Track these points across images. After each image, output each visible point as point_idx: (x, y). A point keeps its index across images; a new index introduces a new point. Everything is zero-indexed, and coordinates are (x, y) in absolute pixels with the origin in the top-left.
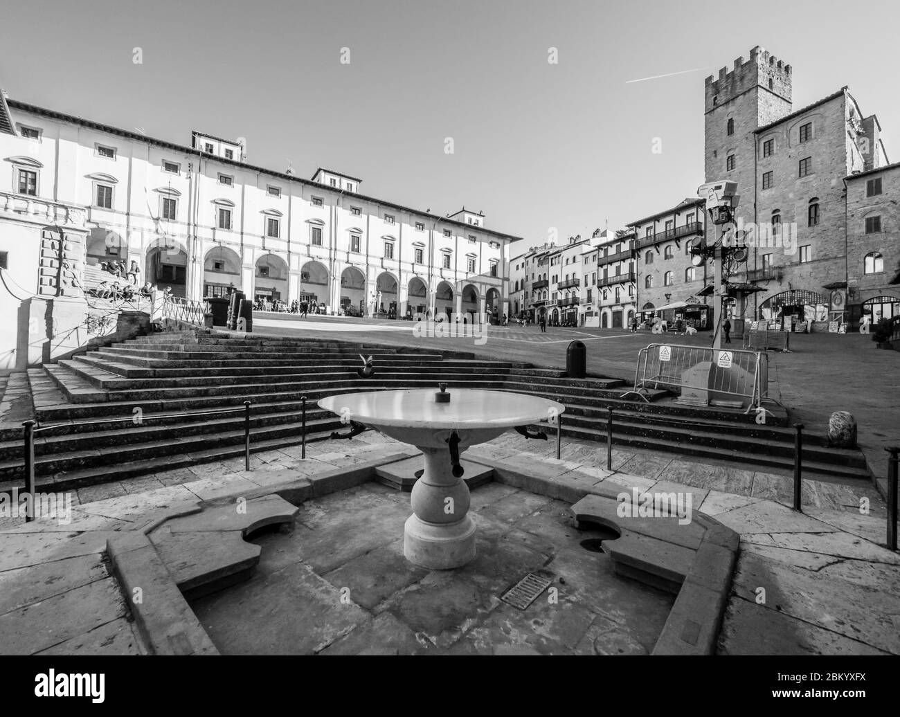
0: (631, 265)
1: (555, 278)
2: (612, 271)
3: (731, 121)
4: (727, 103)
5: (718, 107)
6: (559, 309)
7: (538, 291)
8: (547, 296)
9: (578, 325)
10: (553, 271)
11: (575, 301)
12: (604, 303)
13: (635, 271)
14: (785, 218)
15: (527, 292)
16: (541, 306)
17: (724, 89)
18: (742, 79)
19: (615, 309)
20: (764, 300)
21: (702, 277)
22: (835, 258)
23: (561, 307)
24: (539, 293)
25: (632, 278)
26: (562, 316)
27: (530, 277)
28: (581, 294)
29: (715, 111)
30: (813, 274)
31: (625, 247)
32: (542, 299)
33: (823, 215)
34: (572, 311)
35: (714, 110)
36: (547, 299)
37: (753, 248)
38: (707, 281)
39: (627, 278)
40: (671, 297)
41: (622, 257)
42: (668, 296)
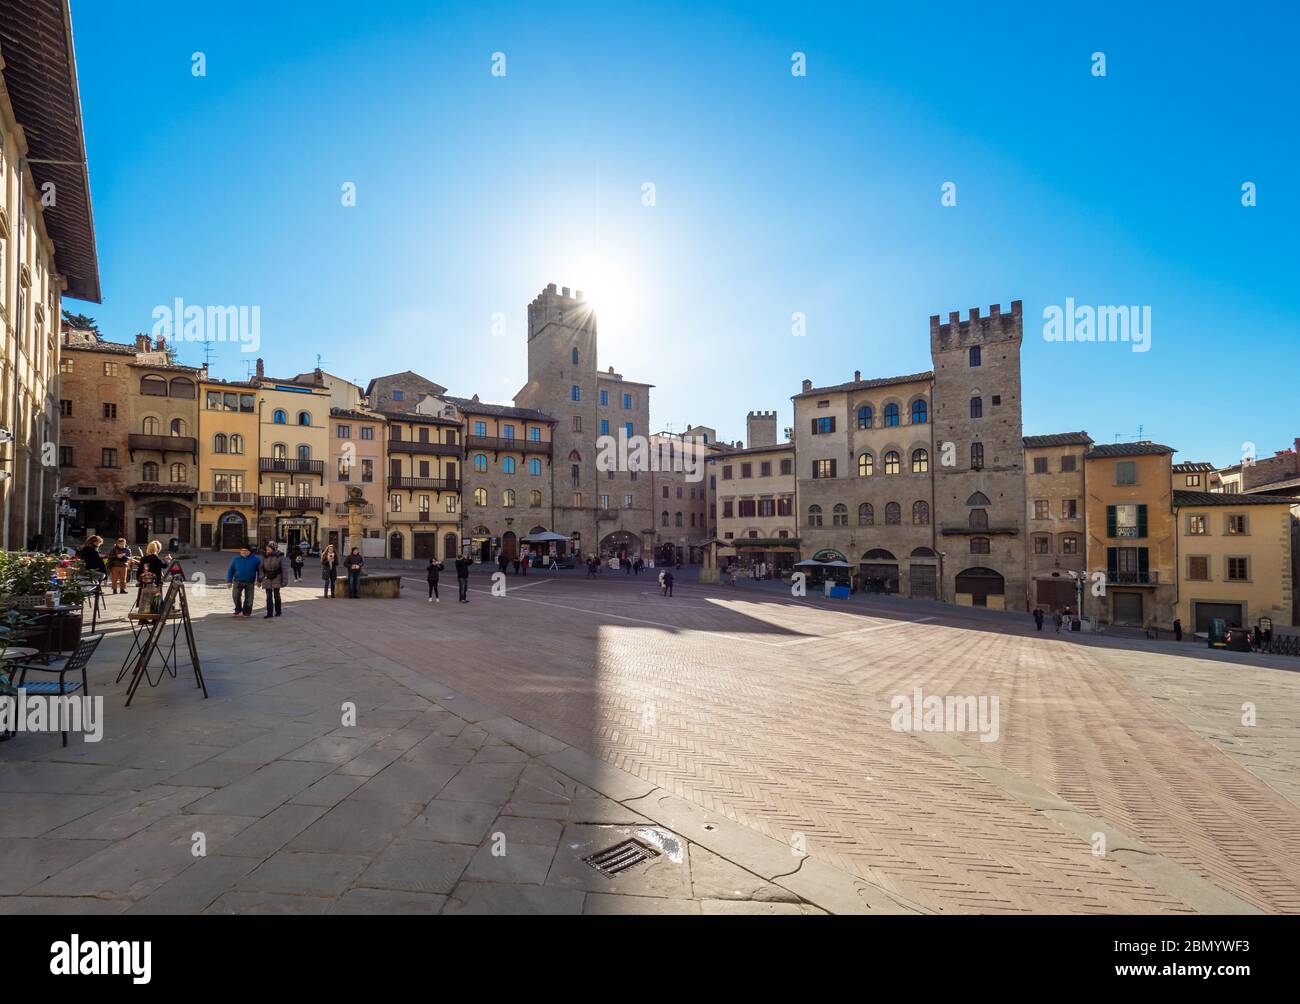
0: (451, 467)
1: (229, 443)
2: (409, 468)
6: (250, 516)
8: (190, 477)
10: (214, 423)
11: (311, 505)
12: (394, 517)
13: (457, 477)
16: (159, 499)
19: (420, 529)
20: (603, 537)
21: (550, 505)
23: (257, 510)
24: (150, 466)
25: (451, 486)
26: (264, 530)
28: (328, 491)
31: (435, 437)
32: (167, 480)
34: (301, 523)
36: (189, 483)
37: (595, 487)
38: (555, 511)
39: (444, 485)
40: (513, 522)
41: (438, 452)
42: (510, 521)
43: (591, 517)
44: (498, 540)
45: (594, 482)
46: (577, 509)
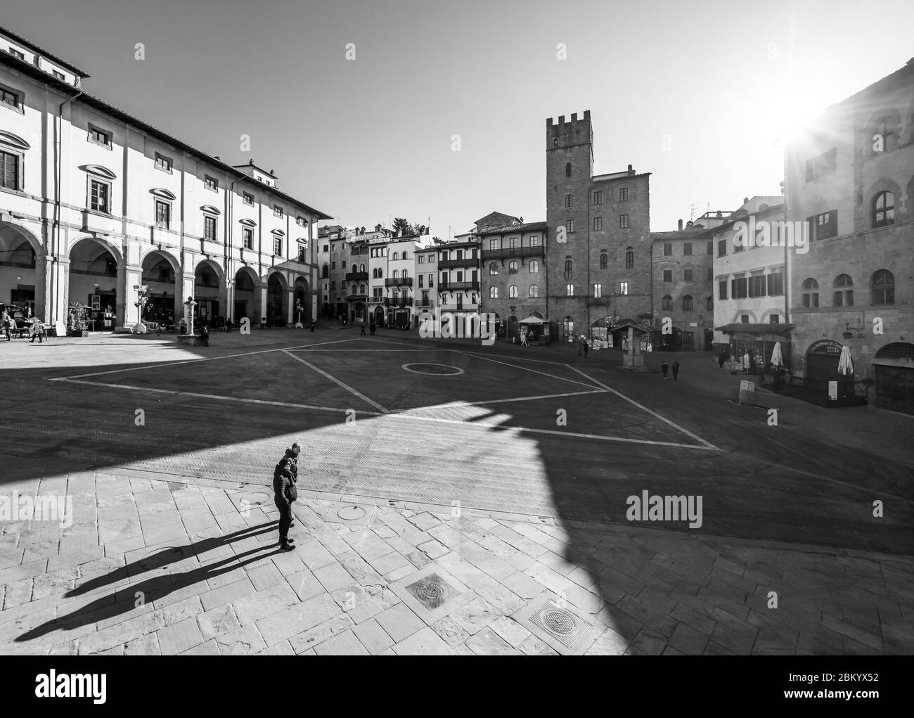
0: (475, 274)
1: (378, 273)
2: (453, 277)
3: (569, 166)
4: (565, 148)
5: (557, 149)
6: (385, 308)
7: (352, 283)
8: (366, 291)
9: (411, 327)
10: (373, 264)
11: (407, 302)
12: (445, 307)
13: (479, 280)
14: (611, 258)
15: (334, 282)
16: (357, 302)
17: (562, 134)
18: (578, 132)
20: (595, 321)
21: (544, 295)
22: (644, 295)
23: (387, 305)
24: (354, 286)
25: (475, 286)
26: (390, 316)
27: (339, 264)
28: (414, 294)
29: (556, 151)
30: (629, 305)
31: (468, 255)
32: (359, 293)
33: (636, 262)
34: (403, 312)
35: (554, 149)
36: (365, 294)
37: (586, 277)
38: (549, 300)
39: (470, 286)
40: (516, 309)
41: (466, 264)
42: (513, 308)
43: (582, 304)
44: (505, 322)
45: (587, 273)
46: (570, 297)
